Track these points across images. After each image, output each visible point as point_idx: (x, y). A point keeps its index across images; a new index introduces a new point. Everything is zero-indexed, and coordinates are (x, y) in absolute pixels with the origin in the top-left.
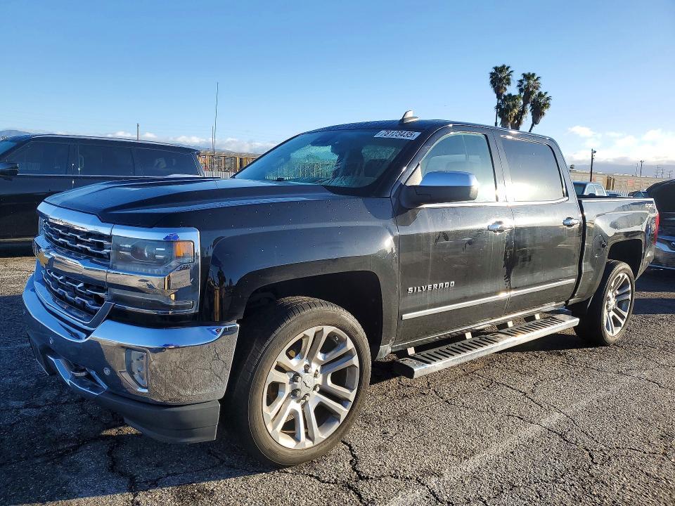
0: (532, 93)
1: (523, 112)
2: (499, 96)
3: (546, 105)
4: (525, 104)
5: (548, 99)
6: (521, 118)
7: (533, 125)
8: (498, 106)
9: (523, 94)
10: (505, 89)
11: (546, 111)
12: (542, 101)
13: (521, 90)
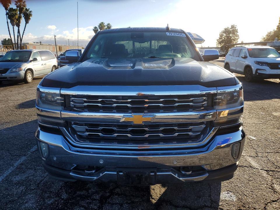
0: (23, 8)
1: (20, 17)
2: (6, 9)
3: (30, 15)
4: (20, 14)
5: (31, 12)
6: (20, 20)
7: (26, 24)
8: (7, 14)
9: (18, 9)
10: (9, 6)
11: (31, 17)
12: (28, 12)
13: (17, 7)
